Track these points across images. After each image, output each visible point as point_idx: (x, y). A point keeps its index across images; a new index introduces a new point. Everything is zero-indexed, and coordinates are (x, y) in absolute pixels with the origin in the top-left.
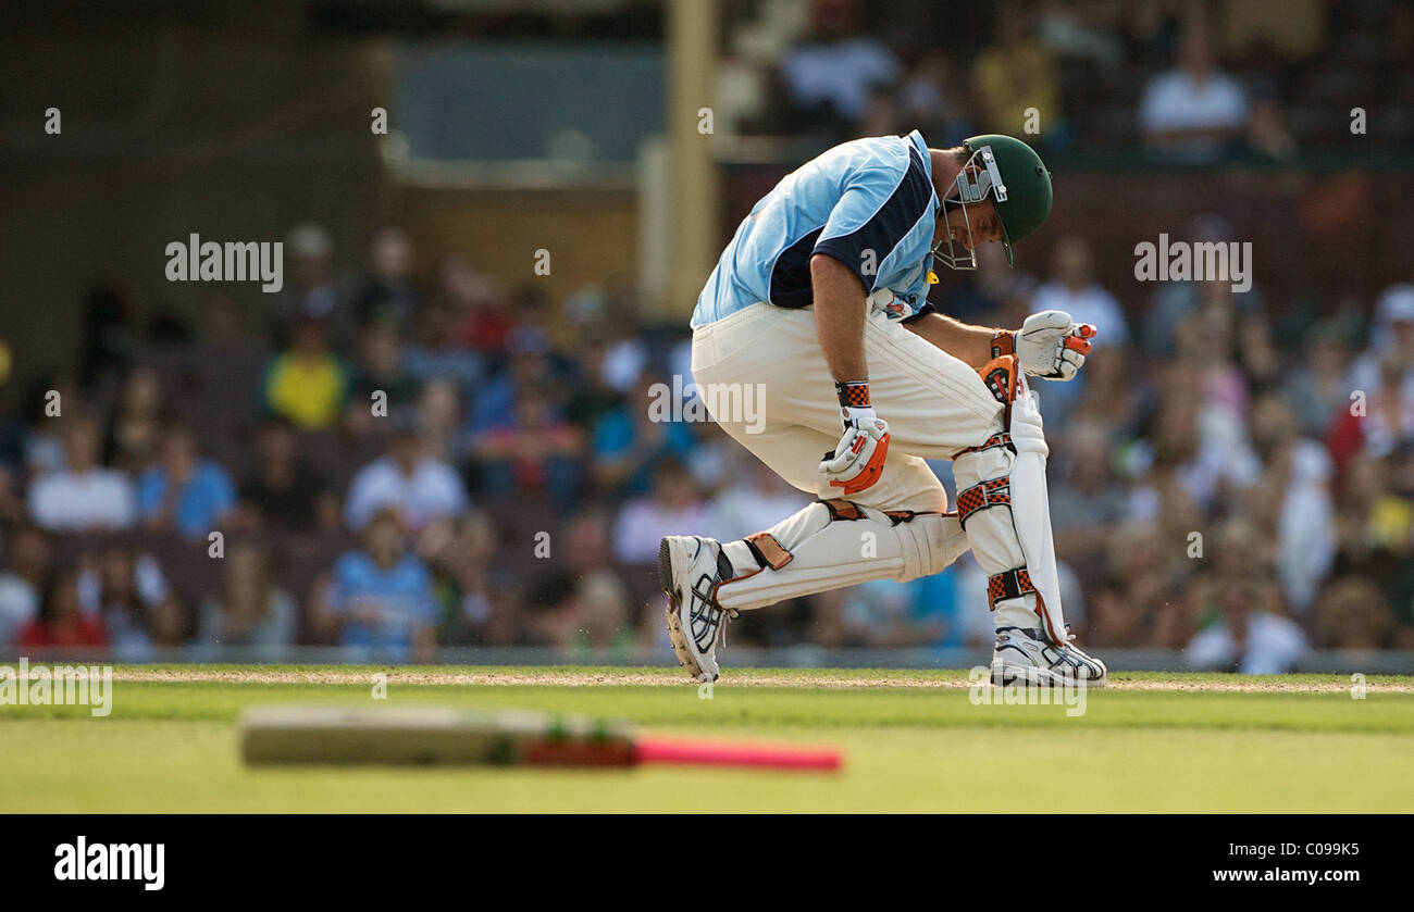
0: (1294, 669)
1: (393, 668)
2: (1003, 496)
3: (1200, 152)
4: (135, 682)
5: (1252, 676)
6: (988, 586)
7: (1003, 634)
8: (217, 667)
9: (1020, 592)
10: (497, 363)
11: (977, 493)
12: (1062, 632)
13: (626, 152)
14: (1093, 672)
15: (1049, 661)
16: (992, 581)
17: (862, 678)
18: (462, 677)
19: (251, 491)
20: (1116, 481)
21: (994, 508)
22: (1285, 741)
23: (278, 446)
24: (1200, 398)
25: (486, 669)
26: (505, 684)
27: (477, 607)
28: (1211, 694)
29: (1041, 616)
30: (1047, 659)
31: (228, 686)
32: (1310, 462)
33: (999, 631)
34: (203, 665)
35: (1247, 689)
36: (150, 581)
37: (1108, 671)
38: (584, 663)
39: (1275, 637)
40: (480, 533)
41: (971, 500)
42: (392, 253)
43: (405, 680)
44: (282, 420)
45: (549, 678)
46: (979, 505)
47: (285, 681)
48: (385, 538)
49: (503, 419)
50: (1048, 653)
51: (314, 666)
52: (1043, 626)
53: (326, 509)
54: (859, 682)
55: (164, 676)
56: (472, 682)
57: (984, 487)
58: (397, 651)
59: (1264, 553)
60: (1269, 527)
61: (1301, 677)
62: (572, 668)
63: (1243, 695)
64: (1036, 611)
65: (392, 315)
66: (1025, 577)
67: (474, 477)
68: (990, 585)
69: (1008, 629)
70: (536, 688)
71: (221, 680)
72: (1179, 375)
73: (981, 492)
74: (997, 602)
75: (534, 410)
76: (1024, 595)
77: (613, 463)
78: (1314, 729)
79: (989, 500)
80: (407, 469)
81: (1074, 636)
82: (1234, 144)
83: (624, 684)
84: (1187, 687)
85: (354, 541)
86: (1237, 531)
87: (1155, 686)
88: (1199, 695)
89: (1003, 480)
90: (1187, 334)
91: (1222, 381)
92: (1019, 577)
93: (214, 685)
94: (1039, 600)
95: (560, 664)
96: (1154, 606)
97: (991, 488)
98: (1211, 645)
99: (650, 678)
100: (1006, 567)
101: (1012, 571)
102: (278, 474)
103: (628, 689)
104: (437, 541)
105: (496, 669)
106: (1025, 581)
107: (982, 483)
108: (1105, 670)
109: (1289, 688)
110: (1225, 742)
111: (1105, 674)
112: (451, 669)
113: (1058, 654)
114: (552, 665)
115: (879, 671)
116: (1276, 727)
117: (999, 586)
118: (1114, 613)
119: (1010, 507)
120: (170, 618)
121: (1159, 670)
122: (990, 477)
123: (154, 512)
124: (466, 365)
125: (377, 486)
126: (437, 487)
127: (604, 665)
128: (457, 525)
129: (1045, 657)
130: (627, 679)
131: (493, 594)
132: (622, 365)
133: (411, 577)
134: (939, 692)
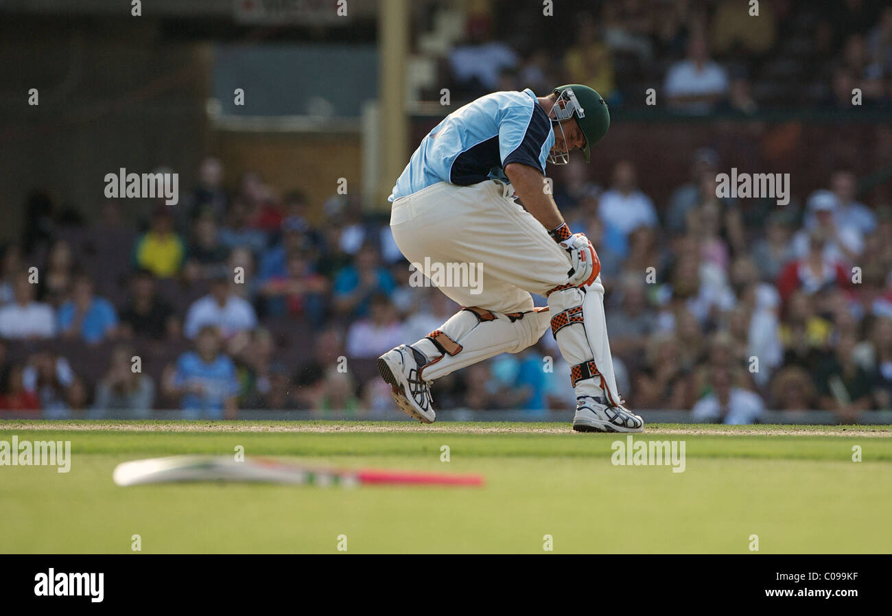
0: (756, 421)
1: (213, 422)
2: (579, 318)
3: (700, 109)
4: (57, 431)
5: (732, 426)
6: (571, 373)
7: (581, 400)
8: (107, 421)
9: (591, 375)
10: (275, 238)
11: (563, 316)
12: (617, 398)
13: (354, 111)
14: (635, 423)
15: (609, 417)
16: (574, 369)
17: (496, 427)
18: (255, 427)
19: (126, 315)
20: (651, 308)
21: (574, 325)
22: (750, 465)
23: (144, 288)
24: (700, 258)
25: (269, 423)
26: (280, 431)
27: (264, 385)
28: (706, 437)
29: (604, 389)
30: (608, 415)
31: (113, 433)
32: (767, 296)
33: (579, 398)
34: (98, 421)
35: (729, 433)
36: (64, 372)
37: (645, 422)
38: (327, 419)
39: (745, 402)
40: (265, 341)
41: (559, 321)
42: (212, 171)
43: (220, 429)
44: (146, 272)
45: (307, 428)
46: (565, 323)
47: (147, 430)
48: (209, 343)
49: (278, 272)
50: (609, 411)
51: (165, 421)
52: (605, 395)
53: (173, 326)
54: (494, 430)
55: (74, 427)
56: (260, 430)
57: (567, 313)
58: (215, 412)
59: (739, 352)
60: (742, 335)
61: (761, 426)
62: (321, 421)
63: (726, 437)
64: (601, 386)
65: (211, 210)
66: (593, 366)
67: (261, 306)
68: (573, 372)
69: (584, 397)
70: (300, 434)
71: (109, 429)
72: (688, 244)
73: (566, 315)
74: (576, 382)
75: (298, 265)
76: (593, 377)
77: (345, 299)
78: (769, 457)
79: (571, 321)
80: (222, 303)
81: (624, 401)
82: (721, 104)
83: (352, 431)
84: (692, 432)
85: (189, 346)
86: (722, 338)
87: (673, 432)
88: (699, 437)
89: (579, 308)
90: (693, 220)
91: (713, 247)
92: (590, 366)
93: (105, 433)
94: (603, 379)
95: (313, 419)
96: (672, 382)
97: (572, 313)
98: (707, 407)
99: (368, 428)
100: (582, 360)
101: (586, 362)
102: (143, 306)
103: (355, 434)
104: (239, 344)
105: (275, 423)
106: (594, 368)
107: (566, 310)
108: (643, 422)
109: (754, 433)
110: (714, 465)
111: (643, 425)
112: (248, 423)
113: (615, 413)
114: (309, 420)
115: (507, 423)
116: (746, 456)
117: (578, 372)
118: (648, 388)
119: (583, 324)
120: (77, 392)
121: (675, 422)
122: (571, 307)
123: (67, 328)
124: (257, 239)
125: (203, 312)
126: (239, 313)
127: (339, 420)
128: (252, 334)
129: (606, 414)
130: (354, 428)
131: (273, 378)
132: (351, 239)
133: (223, 367)
134: (543, 436)
